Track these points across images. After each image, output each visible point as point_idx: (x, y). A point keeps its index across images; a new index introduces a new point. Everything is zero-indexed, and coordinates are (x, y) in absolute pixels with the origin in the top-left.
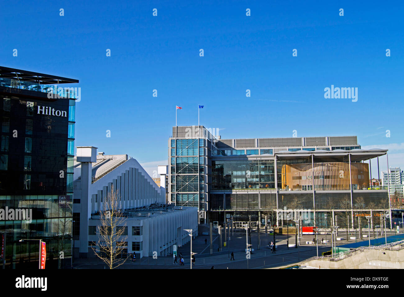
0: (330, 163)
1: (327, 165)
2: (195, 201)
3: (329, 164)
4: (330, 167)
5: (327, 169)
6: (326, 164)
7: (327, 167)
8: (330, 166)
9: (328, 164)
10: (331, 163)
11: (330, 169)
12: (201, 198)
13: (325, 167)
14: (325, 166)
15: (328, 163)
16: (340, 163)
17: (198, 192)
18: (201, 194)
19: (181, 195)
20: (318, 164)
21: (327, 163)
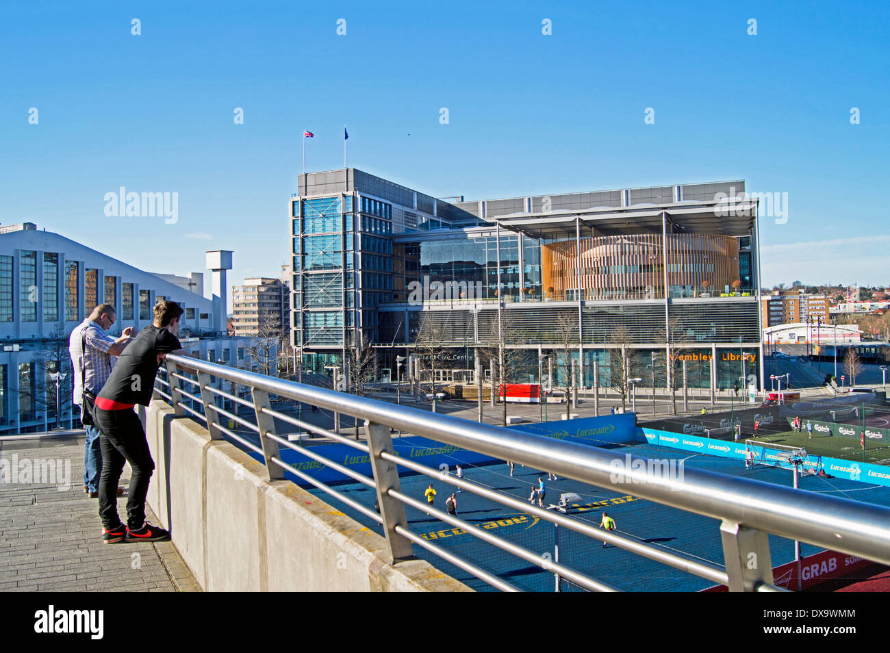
0: (626, 236)
1: (619, 241)
2: (338, 326)
3: (625, 238)
4: (627, 246)
5: (619, 251)
6: (618, 239)
7: (619, 246)
8: (625, 244)
9: (621, 238)
10: (630, 236)
11: (627, 250)
12: (347, 321)
13: (615, 246)
14: (614, 244)
15: (622, 236)
16: (651, 237)
17: (342, 308)
18: (347, 313)
19: (312, 315)
20: (601, 240)
21: (619, 236)
